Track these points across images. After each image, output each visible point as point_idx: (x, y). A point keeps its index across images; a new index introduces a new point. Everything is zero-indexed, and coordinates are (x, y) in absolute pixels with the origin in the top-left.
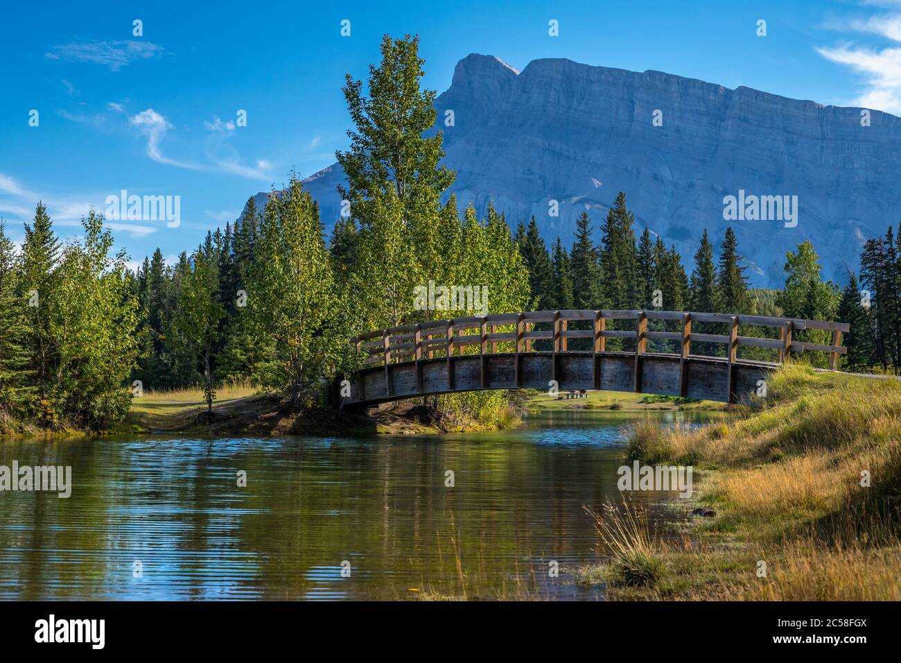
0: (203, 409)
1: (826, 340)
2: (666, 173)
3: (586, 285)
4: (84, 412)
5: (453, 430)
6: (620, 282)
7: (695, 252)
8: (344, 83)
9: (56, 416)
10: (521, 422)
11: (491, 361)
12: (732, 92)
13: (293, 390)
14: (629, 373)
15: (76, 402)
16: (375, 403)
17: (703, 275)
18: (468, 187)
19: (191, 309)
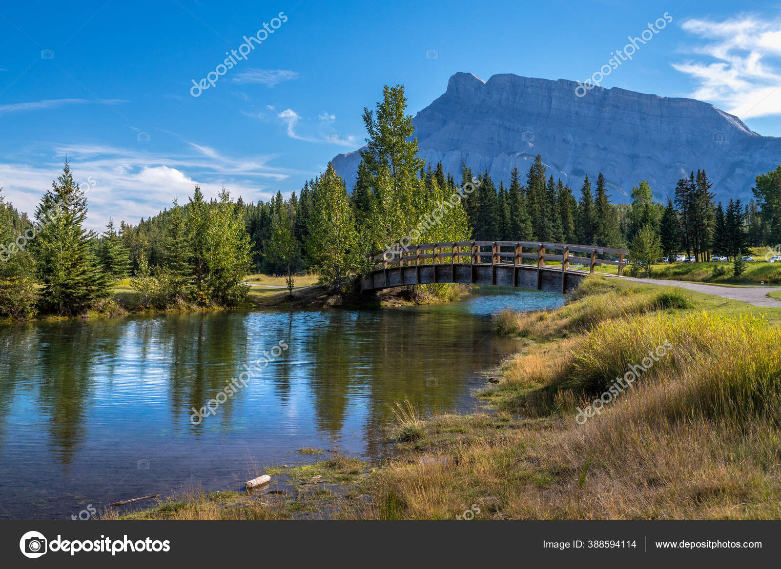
0: (288, 293)
1: (650, 240)
2: (570, 137)
3: (517, 209)
4: (223, 297)
5: (423, 303)
6: (537, 206)
7: (582, 187)
8: (363, 113)
9: (207, 300)
10: (468, 294)
11: (439, 268)
12: (609, 90)
13: (335, 283)
14: (511, 276)
15: (218, 292)
16: (381, 289)
17: (585, 200)
18: (457, 149)
19: (279, 240)
